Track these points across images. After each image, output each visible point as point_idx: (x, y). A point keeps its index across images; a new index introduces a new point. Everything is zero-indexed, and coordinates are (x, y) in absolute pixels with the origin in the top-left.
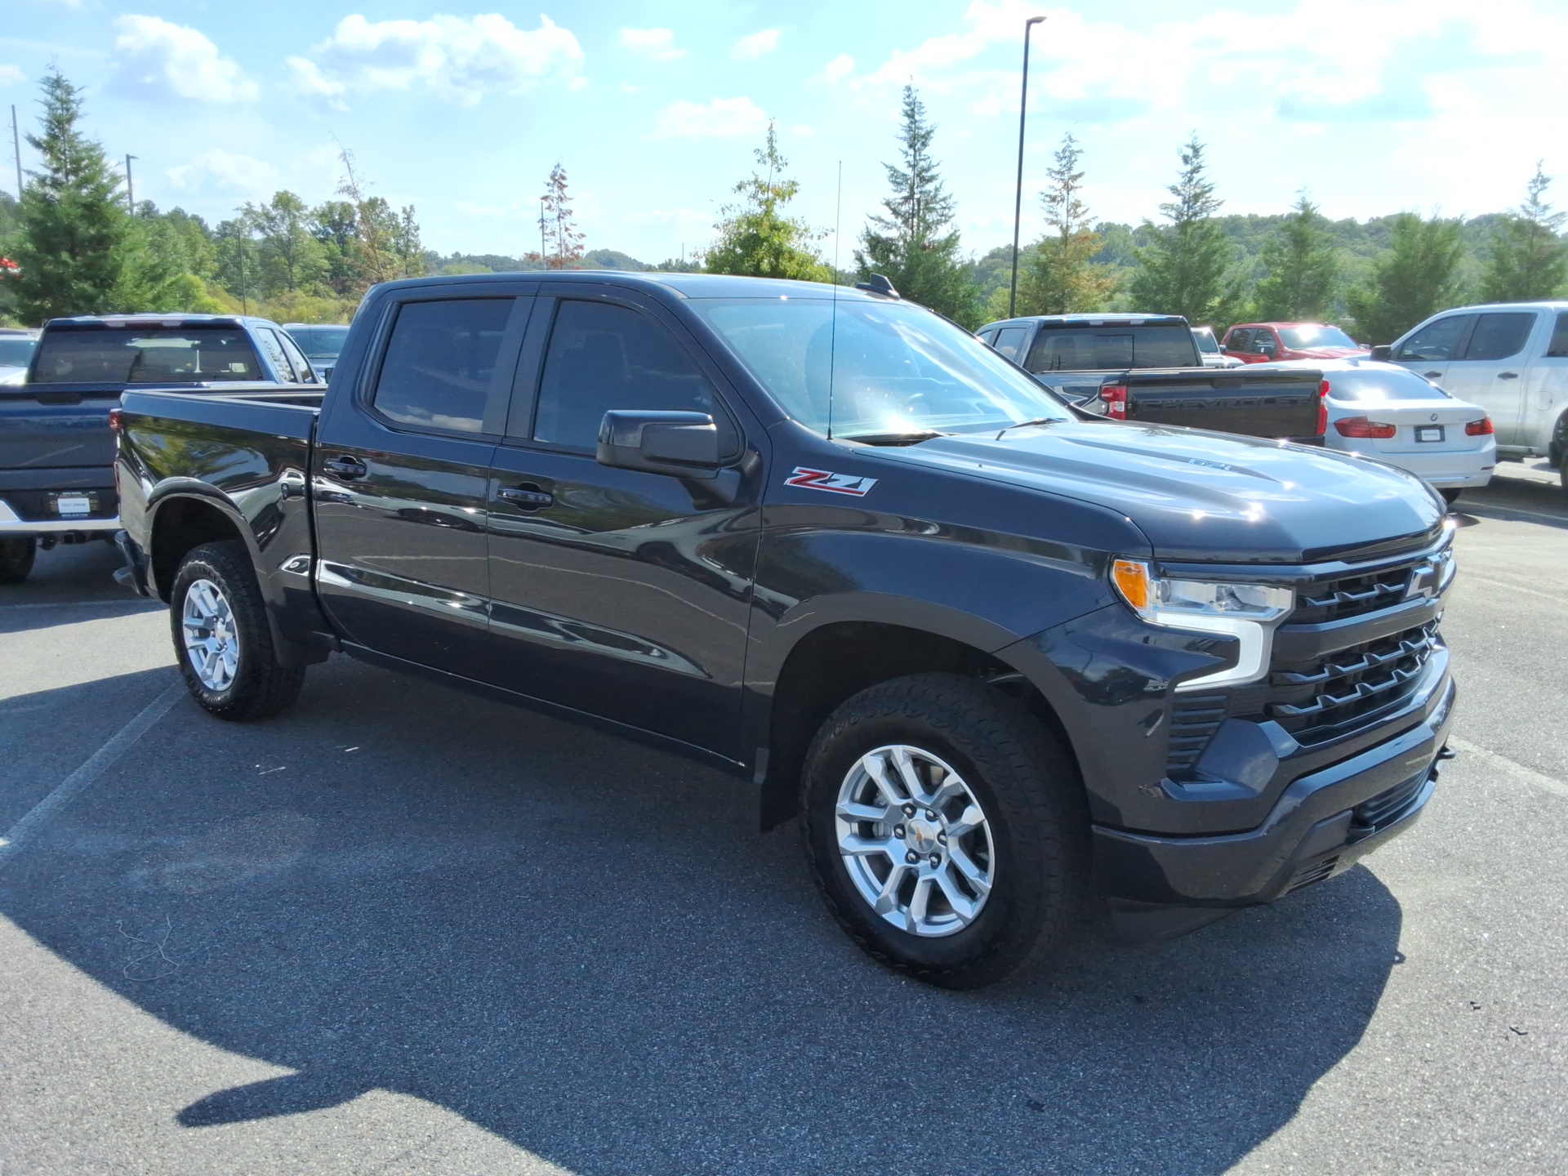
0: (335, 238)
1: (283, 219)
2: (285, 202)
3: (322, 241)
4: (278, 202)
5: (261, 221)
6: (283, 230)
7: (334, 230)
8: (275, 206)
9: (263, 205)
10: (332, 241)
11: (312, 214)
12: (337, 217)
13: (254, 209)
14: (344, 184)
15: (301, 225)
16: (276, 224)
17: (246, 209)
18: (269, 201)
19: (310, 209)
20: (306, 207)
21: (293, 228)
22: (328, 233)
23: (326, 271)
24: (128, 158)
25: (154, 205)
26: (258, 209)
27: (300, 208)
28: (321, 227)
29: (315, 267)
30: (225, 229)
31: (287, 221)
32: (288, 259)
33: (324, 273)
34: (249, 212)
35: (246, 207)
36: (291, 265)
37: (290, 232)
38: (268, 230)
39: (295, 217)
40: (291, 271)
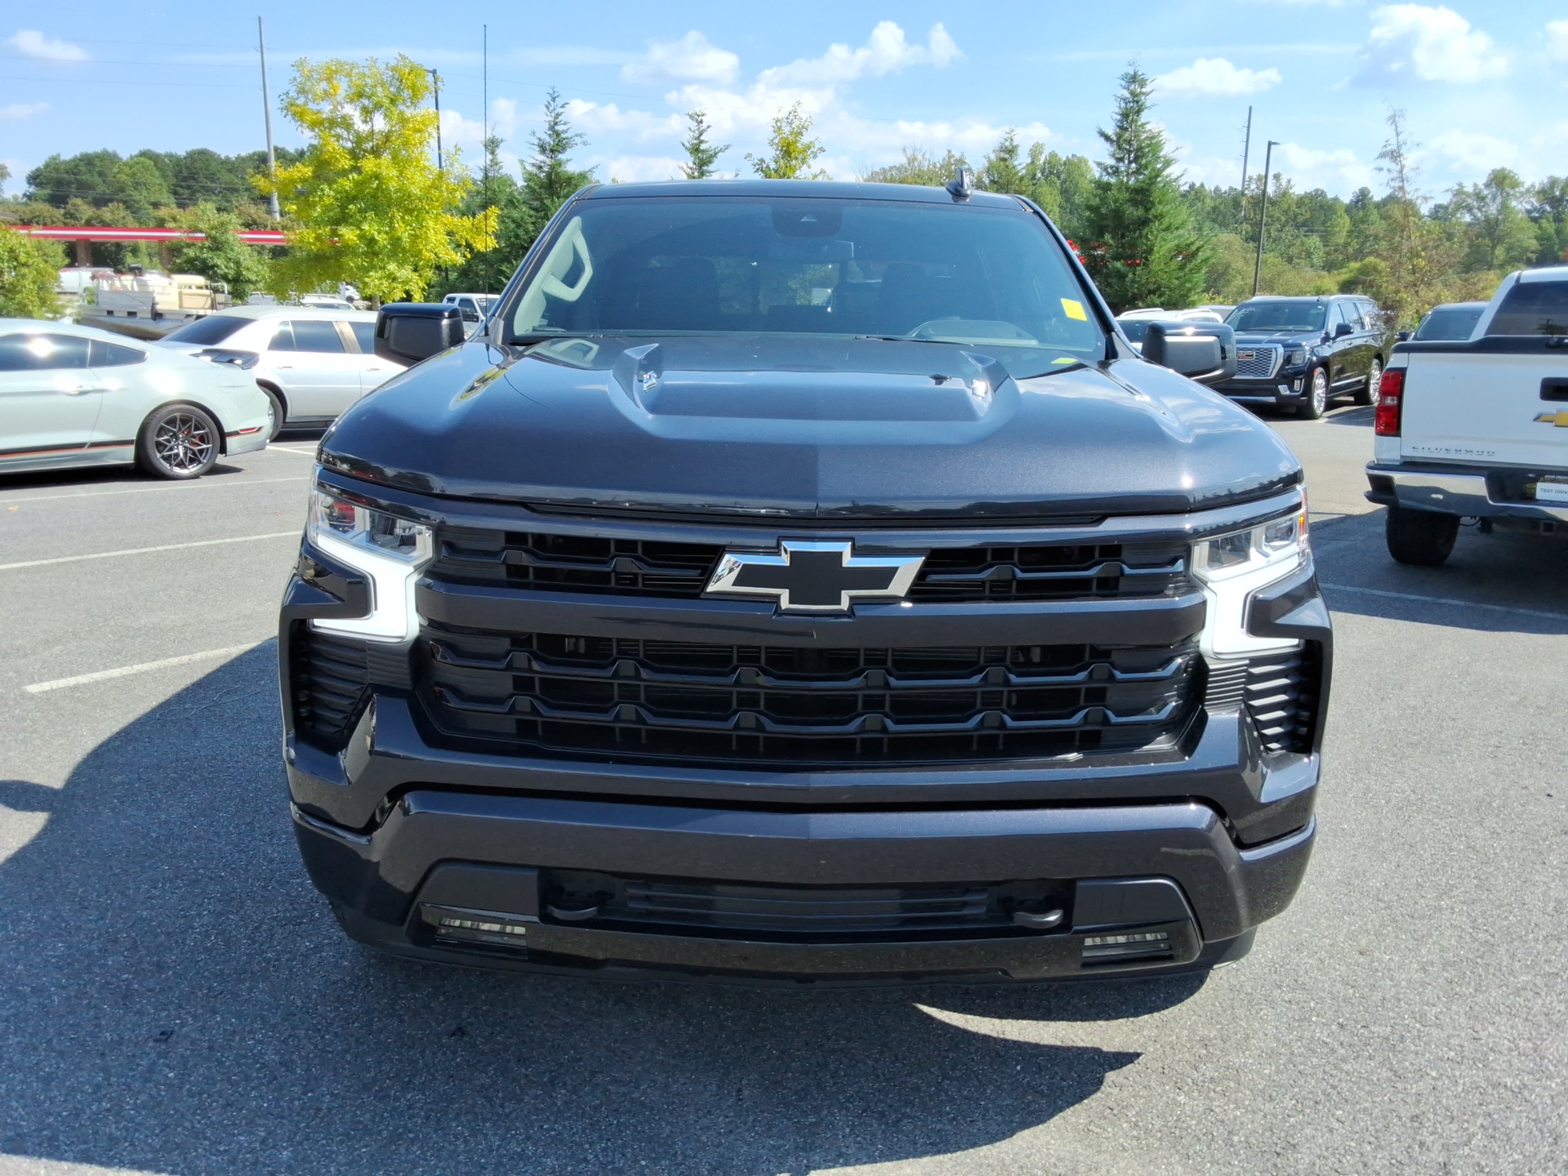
0: (1551, 217)
1: (1494, 198)
2: (1501, 180)
3: (1535, 220)
4: (1492, 180)
5: (1469, 201)
6: (1493, 209)
7: (1552, 207)
8: (1487, 185)
9: (1475, 185)
10: (1548, 219)
11: (1528, 191)
12: (1557, 193)
13: (1465, 189)
14: (1389, 148)
15: (1514, 203)
16: (1486, 203)
17: (1457, 190)
18: (1481, 182)
19: (1527, 185)
20: (1523, 183)
21: (1504, 207)
22: (1544, 211)
23: (1532, 252)
24: (1270, 144)
25: (1369, 192)
26: (1469, 189)
27: (1515, 184)
28: (1537, 204)
29: (1521, 248)
30: (1437, 212)
31: (1499, 200)
32: (1492, 240)
33: (1530, 255)
34: (1459, 192)
35: (1456, 187)
36: (1494, 247)
37: (1500, 212)
38: (1475, 211)
39: (1508, 195)
40: (1493, 253)
